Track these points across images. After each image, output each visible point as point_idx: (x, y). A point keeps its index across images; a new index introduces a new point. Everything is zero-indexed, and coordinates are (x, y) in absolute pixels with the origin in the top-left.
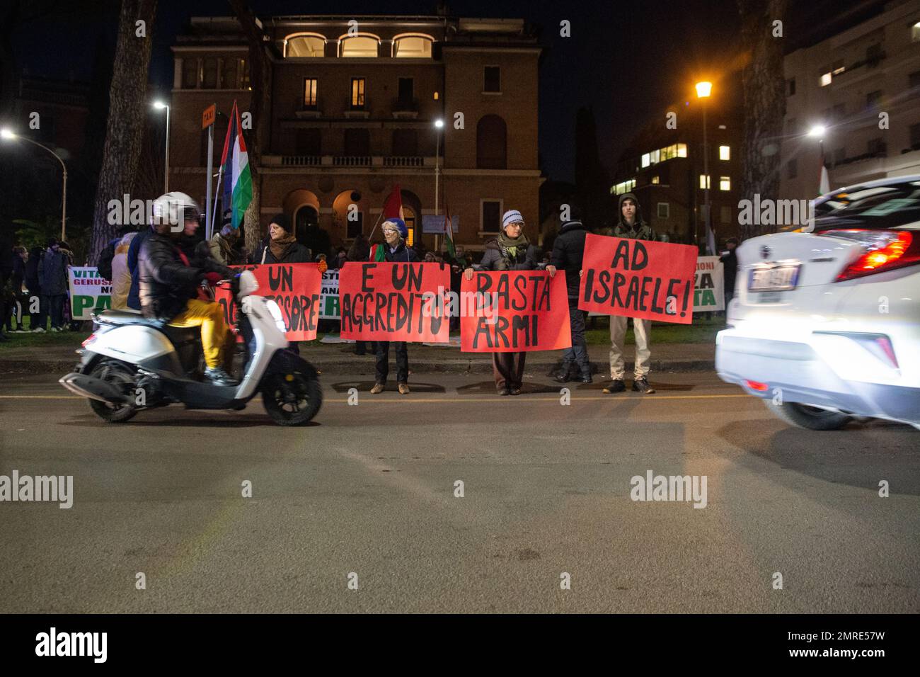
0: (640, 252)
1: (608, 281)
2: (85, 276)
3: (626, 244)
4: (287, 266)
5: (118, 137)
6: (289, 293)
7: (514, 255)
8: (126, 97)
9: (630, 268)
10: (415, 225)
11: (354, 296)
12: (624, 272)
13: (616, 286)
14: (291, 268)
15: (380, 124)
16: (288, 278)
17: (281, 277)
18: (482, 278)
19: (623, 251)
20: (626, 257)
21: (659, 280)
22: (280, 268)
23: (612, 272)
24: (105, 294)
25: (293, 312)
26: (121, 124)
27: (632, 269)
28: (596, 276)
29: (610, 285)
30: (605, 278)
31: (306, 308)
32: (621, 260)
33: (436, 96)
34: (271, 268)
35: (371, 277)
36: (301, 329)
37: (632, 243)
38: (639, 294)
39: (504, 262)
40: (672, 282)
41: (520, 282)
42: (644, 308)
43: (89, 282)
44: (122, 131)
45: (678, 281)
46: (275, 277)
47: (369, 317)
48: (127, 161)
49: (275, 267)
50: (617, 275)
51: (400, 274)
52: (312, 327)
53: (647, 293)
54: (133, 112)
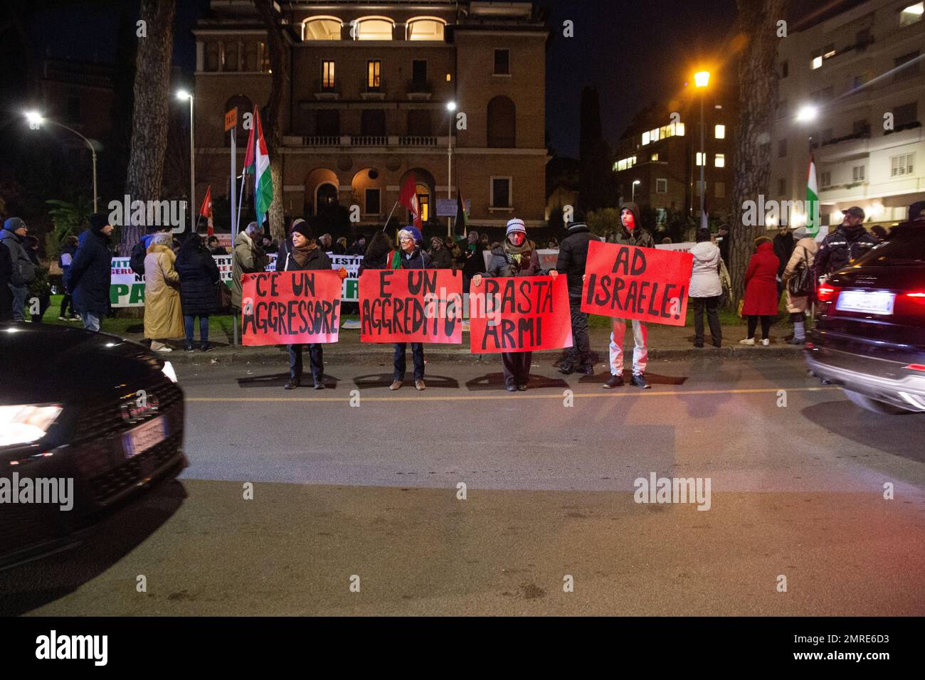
0: (639, 257)
1: (609, 285)
2: (119, 266)
3: (626, 250)
4: (309, 273)
5: (143, 131)
6: (312, 299)
7: (519, 262)
8: (149, 93)
9: (629, 272)
10: (430, 201)
11: (373, 301)
12: (624, 277)
13: (616, 289)
14: (313, 275)
15: (396, 104)
16: (311, 284)
17: (304, 285)
18: (489, 283)
19: (623, 256)
20: (626, 262)
21: (655, 285)
22: (302, 274)
23: (613, 277)
24: (139, 282)
25: (316, 315)
26: (146, 119)
27: (631, 274)
28: (598, 281)
29: (611, 289)
30: (606, 282)
31: (328, 312)
32: (621, 266)
33: (449, 78)
34: (294, 275)
35: (388, 283)
36: (323, 332)
37: (632, 249)
38: (637, 298)
39: (509, 268)
40: (668, 286)
41: (526, 287)
42: (641, 311)
43: (123, 271)
44: (148, 126)
45: (674, 286)
46: (298, 284)
47: (387, 320)
48: (154, 155)
49: (298, 273)
50: (618, 280)
51: (415, 280)
52: (333, 330)
53: (644, 297)
54: (157, 107)
